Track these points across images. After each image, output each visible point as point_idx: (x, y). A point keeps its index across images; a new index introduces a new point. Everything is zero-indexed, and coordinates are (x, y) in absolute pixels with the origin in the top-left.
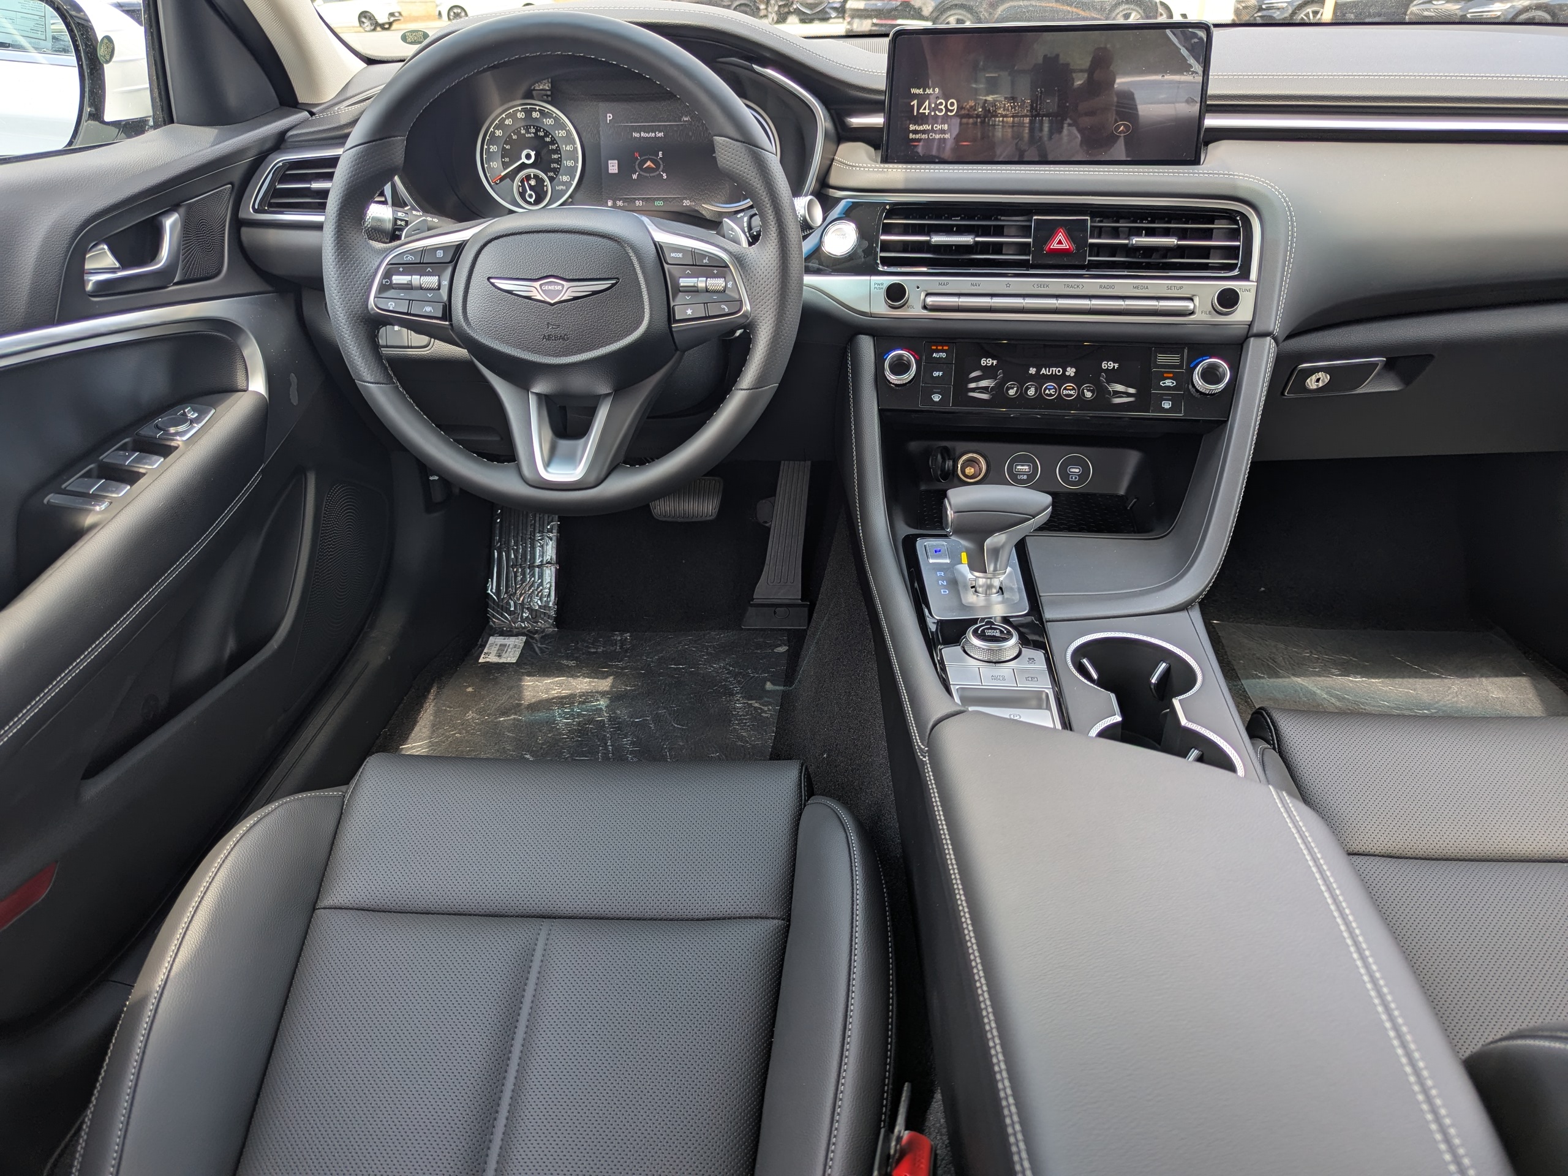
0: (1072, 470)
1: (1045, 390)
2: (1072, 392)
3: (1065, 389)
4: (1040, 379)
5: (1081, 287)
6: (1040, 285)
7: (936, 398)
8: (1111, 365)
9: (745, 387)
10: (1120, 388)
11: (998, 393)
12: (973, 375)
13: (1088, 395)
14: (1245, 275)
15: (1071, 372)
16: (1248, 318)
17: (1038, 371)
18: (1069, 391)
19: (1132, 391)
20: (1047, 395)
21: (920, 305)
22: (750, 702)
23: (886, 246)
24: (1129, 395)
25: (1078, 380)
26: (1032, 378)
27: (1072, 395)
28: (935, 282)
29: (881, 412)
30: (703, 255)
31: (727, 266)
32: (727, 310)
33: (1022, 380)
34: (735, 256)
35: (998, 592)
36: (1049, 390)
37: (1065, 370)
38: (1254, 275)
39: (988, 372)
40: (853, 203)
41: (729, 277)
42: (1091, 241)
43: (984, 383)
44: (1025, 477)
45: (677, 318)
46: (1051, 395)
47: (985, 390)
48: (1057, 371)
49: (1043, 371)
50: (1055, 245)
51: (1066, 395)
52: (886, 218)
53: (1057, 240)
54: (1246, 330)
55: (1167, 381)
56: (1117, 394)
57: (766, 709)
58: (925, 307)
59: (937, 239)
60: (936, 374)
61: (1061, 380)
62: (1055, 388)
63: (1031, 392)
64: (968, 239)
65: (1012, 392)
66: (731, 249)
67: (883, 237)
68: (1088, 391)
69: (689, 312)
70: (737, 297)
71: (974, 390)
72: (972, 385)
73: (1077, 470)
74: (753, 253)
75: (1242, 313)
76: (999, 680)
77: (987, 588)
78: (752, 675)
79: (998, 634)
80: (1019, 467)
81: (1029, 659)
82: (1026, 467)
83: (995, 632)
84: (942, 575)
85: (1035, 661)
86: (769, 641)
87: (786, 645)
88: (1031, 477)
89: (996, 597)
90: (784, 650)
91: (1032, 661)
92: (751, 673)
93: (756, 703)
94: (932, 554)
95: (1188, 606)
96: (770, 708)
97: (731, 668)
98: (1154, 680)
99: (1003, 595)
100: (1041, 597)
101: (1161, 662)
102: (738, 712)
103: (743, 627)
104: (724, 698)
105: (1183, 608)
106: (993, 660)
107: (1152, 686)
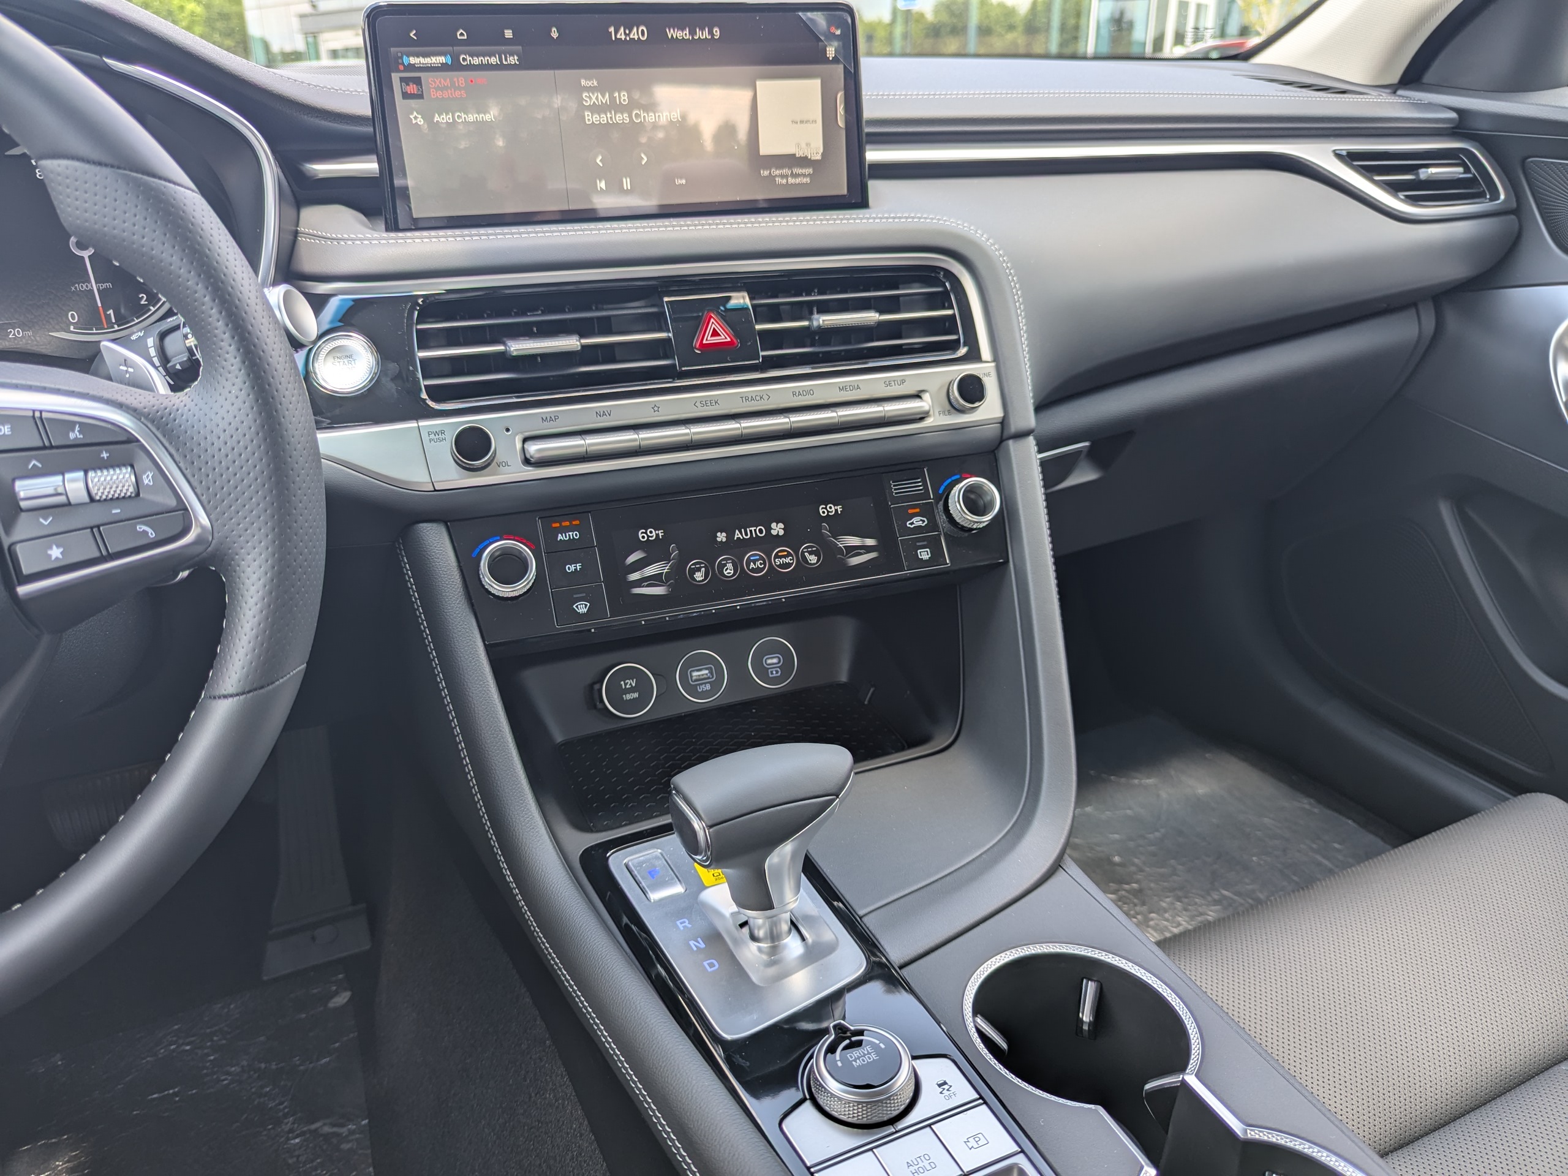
0: (769, 661)
1: (748, 565)
2: (788, 560)
3: (777, 556)
4: (737, 548)
5: (766, 397)
6: (705, 402)
7: (582, 608)
8: (832, 509)
9: (231, 690)
10: (854, 541)
11: (678, 578)
12: (632, 559)
13: (813, 559)
14: (974, 355)
15: (778, 529)
16: (998, 413)
17: (730, 536)
18: (784, 560)
19: (870, 542)
20: (753, 571)
21: (519, 458)
22: (313, 1127)
23: (430, 368)
24: (868, 549)
25: (791, 540)
26: (725, 547)
27: (789, 565)
28: (534, 418)
29: (488, 649)
30: (65, 424)
31: (131, 440)
32: (152, 534)
33: (710, 552)
34: (147, 416)
36: (754, 562)
37: (768, 529)
38: (985, 351)
39: (655, 552)
40: (354, 300)
41: (142, 462)
42: (758, 327)
43: (651, 570)
44: (708, 687)
45: (26, 570)
46: (759, 570)
47: (655, 580)
48: (756, 531)
49: (738, 534)
50: (709, 339)
51: (780, 566)
52: (418, 323)
53: (709, 331)
54: (999, 431)
55: (914, 520)
56: (853, 550)
57: (344, 1131)
58: (527, 461)
59: (518, 347)
60: (571, 568)
61: (768, 543)
62: (761, 558)
63: (729, 570)
64: (571, 343)
65: (699, 576)
66: (135, 404)
67: (422, 354)
68: (810, 553)
69: (56, 553)
70: (173, 503)
71: (639, 583)
72: (634, 576)
73: (775, 661)
74: (190, 405)
75: (989, 409)
76: (925, 1169)
77: (774, 937)
78: (302, 1068)
79: (874, 1056)
80: (695, 674)
81: (940, 1085)
82: (706, 672)
83: (866, 1052)
84: (685, 922)
85: (951, 1086)
86: (315, 991)
87: (345, 990)
88: (716, 684)
89: (793, 946)
90: (346, 1000)
91: (948, 1090)
92: (300, 1065)
93: (325, 1124)
94: (643, 884)
95: (1060, 862)
96: (351, 1127)
97: (263, 1066)
98: (1086, 1016)
99: (803, 939)
100: (863, 919)
101: (1085, 981)
102: (298, 1156)
103: (265, 978)
104: (265, 1133)
105: (1056, 867)
106: (885, 1119)
107: (1085, 1027)
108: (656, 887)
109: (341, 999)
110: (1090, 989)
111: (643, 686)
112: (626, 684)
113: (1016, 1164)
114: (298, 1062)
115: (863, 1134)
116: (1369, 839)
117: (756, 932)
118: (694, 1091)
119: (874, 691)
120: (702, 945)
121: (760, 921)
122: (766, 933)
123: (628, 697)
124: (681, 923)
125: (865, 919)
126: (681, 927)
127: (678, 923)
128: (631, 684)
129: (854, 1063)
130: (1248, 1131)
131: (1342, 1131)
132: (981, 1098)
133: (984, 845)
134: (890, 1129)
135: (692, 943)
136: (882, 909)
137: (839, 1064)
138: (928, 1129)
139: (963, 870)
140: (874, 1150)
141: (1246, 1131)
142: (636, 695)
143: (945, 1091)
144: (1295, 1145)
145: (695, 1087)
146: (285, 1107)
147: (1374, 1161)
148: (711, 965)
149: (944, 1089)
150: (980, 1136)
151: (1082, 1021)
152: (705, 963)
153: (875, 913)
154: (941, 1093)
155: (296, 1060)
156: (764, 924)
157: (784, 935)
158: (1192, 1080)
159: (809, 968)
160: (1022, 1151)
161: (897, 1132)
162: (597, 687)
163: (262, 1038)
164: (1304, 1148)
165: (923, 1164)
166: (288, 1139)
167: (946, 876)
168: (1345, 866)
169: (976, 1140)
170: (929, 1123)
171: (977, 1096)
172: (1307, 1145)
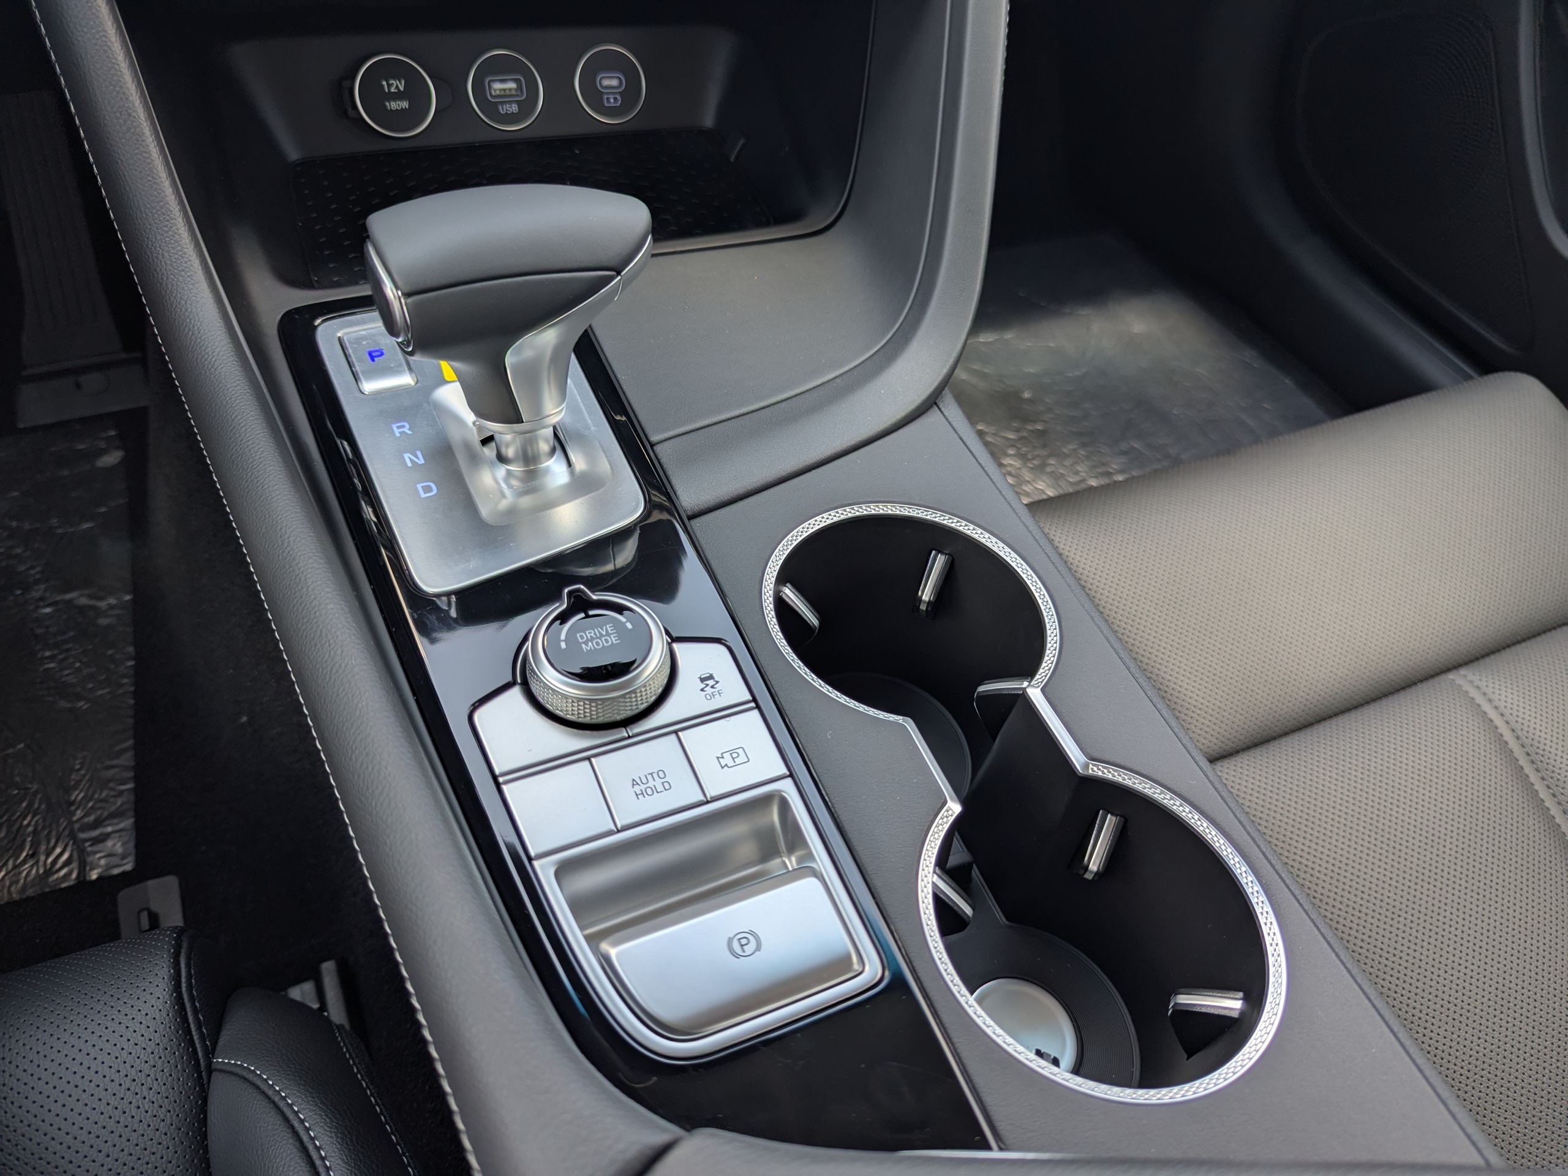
0: (606, 82)
22: (68, 596)
35: (553, 451)
44: (514, 108)
57: (103, 604)
73: (614, 83)
76: (655, 790)
77: (529, 458)
78: (60, 531)
79: (613, 639)
80: (497, 86)
81: (702, 680)
82: (512, 85)
83: (604, 633)
84: (403, 426)
85: (717, 682)
86: (81, 447)
87: (117, 448)
88: (527, 106)
89: (556, 472)
90: (118, 460)
91: (712, 687)
92: (59, 527)
93: (82, 595)
94: (358, 368)
95: (937, 398)
96: (112, 601)
97: (14, 524)
98: (927, 593)
99: (569, 464)
100: (655, 448)
101: (934, 552)
102: (47, 627)
103: (21, 426)
104: (11, 598)
105: (931, 403)
106: (618, 718)
107: (923, 607)
108: (372, 375)
109: (112, 459)
110: (938, 562)
111: (416, 93)
112: (389, 86)
113: (779, 791)
114: (56, 525)
115: (585, 737)
116: (1305, 402)
117: (503, 450)
118: (334, 671)
119: (744, 145)
120: (422, 461)
121: (508, 437)
122: (516, 452)
123: (394, 105)
124: (398, 428)
125: (658, 449)
126: (397, 432)
127: (394, 427)
128: (397, 87)
129: (584, 646)
130: (1091, 766)
131: (1206, 775)
132: (754, 700)
133: (841, 366)
134: (621, 732)
135: (407, 456)
136: (684, 437)
137: (563, 645)
138: (673, 736)
139: (807, 395)
140: (593, 760)
141: (1086, 766)
142: (405, 104)
143: (708, 689)
144: (1145, 788)
145: (337, 665)
146: (37, 573)
147: (1236, 816)
148: (427, 489)
149: (707, 685)
150: (740, 751)
151: (920, 600)
152: (419, 486)
153: (672, 441)
154: (702, 690)
155: (54, 521)
156: (514, 439)
157: (543, 458)
158: (1035, 694)
159: (578, 501)
160: (791, 775)
161: (629, 737)
162: (346, 83)
163: (16, 494)
164: (1155, 793)
165: (655, 783)
166: (37, 607)
167: (782, 401)
168: (1273, 433)
169: (734, 756)
170: (676, 729)
171: (750, 698)
172: (1159, 789)
